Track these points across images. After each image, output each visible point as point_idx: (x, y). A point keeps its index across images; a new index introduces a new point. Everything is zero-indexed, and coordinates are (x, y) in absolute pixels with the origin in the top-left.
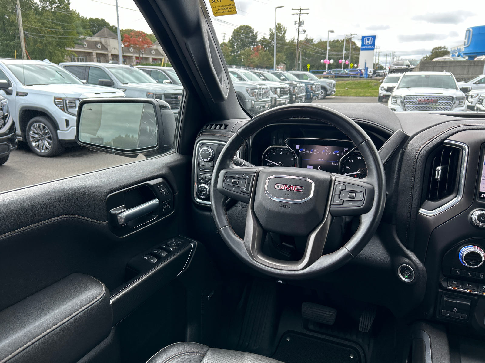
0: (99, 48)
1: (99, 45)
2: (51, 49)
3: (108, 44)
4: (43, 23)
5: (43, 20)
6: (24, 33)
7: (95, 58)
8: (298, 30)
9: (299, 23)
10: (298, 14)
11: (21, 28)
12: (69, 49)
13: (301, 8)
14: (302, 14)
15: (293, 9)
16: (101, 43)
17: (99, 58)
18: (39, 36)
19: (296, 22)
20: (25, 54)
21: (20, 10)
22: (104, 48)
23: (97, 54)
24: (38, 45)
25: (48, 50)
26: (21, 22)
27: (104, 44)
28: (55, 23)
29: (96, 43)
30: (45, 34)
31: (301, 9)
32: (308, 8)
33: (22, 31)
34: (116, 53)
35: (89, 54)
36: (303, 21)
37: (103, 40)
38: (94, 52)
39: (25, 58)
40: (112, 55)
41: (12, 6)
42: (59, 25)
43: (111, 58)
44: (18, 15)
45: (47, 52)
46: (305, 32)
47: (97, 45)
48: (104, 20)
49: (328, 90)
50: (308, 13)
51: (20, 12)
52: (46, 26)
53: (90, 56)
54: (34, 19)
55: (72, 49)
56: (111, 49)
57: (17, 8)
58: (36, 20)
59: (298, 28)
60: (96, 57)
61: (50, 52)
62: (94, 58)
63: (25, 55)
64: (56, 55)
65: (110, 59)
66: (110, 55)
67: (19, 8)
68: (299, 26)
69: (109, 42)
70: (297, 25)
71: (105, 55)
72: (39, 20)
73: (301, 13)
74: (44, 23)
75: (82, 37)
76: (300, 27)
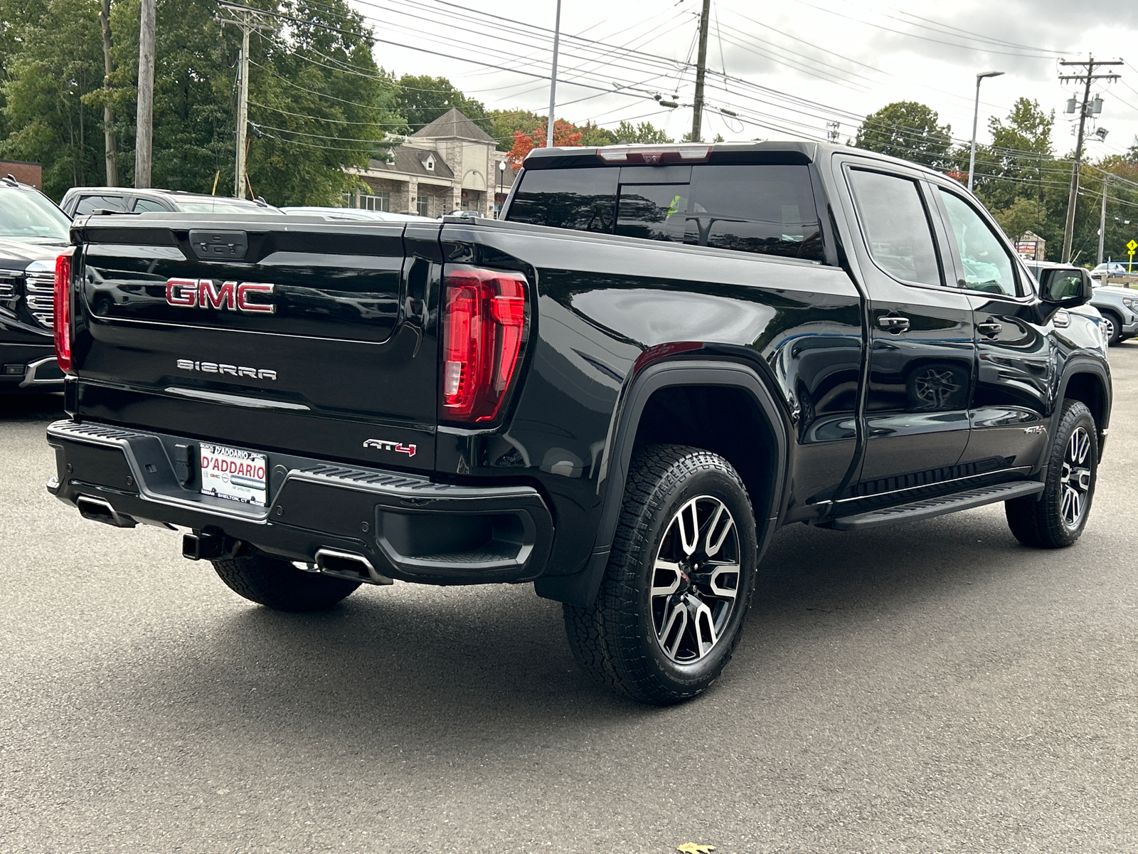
0: (428, 168)
1: (431, 160)
2: (308, 173)
3: (458, 159)
4: (296, 99)
5: (296, 89)
6: (249, 127)
7: (413, 199)
8: (1078, 127)
9: (1084, 107)
10: (1082, 78)
11: (243, 111)
12: (352, 171)
13: (1092, 60)
14: (1097, 77)
15: (1063, 64)
16: (436, 154)
17: (425, 199)
18: (284, 135)
19: (1073, 102)
20: (241, 184)
21: (247, 64)
22: (444, 169)
23: (421, 186)
24: (275, 159)
25: (299, 173)
26: (244, 97)
27: (444, 158)
28: (326, 100)
29: (422, 155)
30: (297, 129)
31: (1091, 63)
32: (1119, 61)
33: (244, 121)
34: (480, 187)
35: (398, 186)
36: (1100, 101)
37: (443, 148)
38: (413, 181)
39: (242, 194)
40: (463, 191)
41: (225, 50)
42: (339, 104)
43: (459, 201)
44: (240, 78)
45: (296, 181)
46: (1103, 137)
47: (426, 160)
48: (447, 83)
49: (1128, 320)
50: (1116, 77)
51: (247, 68)
52: (303, 105)
53: (399, 191)
54: (274, 87)
55: (363, 173)
56: (464, 172)
57: (240, 57)
58: (278, 90)
59: (1079, 121)
60: (415, 196)
61: (303, 179)
62: (410, 199)
63: (242, 186)
64: (317, 190)
65: (457, 204)
66: (457, 192)
67: (244, 60)
68: (1083, 116)
69: (461, 152)
70: (1078, 112)
71: (443, 192)
72: (286, 89)
73: (1093, 74)
74: (300, 97)
75: (390, 137)
76: (1087, 120)
